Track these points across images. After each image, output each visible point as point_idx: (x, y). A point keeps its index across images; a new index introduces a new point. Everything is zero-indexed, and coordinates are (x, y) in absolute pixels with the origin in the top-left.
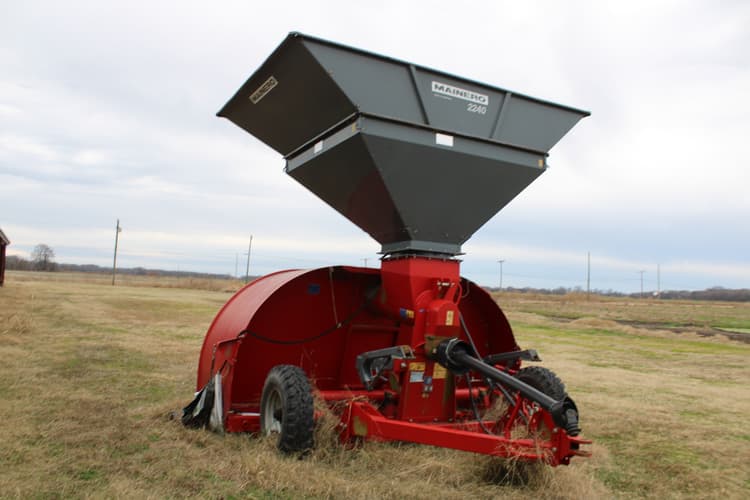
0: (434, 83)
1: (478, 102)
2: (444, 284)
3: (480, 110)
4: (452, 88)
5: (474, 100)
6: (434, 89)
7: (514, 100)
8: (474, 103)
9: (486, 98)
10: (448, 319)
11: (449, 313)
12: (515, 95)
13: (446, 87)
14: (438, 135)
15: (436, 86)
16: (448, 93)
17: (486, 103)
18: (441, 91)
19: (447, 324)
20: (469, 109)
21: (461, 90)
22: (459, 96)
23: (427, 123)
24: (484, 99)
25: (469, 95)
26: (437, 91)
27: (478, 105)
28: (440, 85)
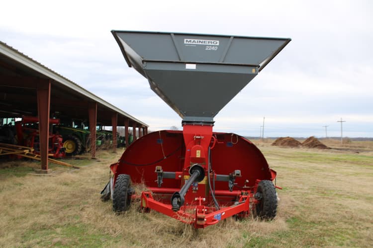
0: (185, 40)
1: (213, 44)
2: (197, 137)
3: (213, 48)
4: (196, 40)
5: (210, 44)
6: (185, 43)
7: (236, 39)
8: (209, 46)
9: (218, 42)
10: (197, 154)
11: (197, 151)
12: (235, 37)
13: (192, 40)
14: (187, 65)
15: (187, 41)
16: (194, 43)
17: (218, 44)
18: (190, 43)
19: (197, 157)
20: (207, 49)
21: (201, 41)
22: (200, 44)
23: (180, 60)
24: (217, 42)
25: (207, 42)
26: (187, 43)
27: (212, 46)
28: (189, 40)
